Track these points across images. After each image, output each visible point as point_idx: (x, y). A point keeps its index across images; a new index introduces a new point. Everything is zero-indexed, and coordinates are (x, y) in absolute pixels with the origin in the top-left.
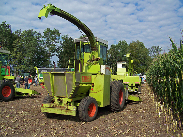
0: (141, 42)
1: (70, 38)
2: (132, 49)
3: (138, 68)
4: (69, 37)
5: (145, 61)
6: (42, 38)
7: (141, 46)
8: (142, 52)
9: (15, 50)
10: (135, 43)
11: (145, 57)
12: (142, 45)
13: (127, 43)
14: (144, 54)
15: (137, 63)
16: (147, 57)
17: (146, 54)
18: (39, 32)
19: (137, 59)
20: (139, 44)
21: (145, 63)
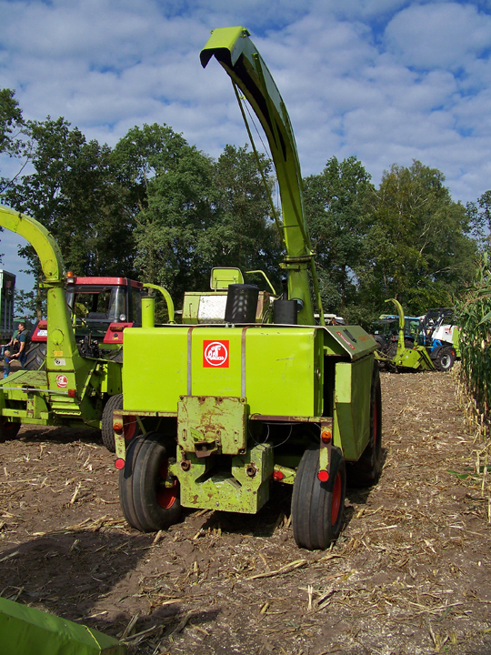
0: (434, 172)
2: (390, 202)
3: (415, 291)
7: (431, 186)
10: (405, 177)
12: (439, 184)
13: (362, 173)
14: (448, 222)
15: (411, 265)
16: (460, 240)
19: (412, 249)
20: (422, 176)
21: (451, 269)
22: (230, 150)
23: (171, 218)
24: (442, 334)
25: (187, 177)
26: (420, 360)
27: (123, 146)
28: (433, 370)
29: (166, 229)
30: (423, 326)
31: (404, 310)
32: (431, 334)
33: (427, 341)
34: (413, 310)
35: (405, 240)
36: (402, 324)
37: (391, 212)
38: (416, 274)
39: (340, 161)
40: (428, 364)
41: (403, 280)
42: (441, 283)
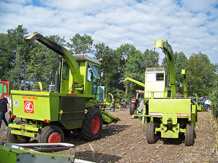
0: (205, 55)
1: (106, 48)
2: (192, 64)
3: (200, 90)
4: (106, 46)
5: (210, 80)
6: (70, 47)
7: (204, 59)
8: (206, 68)
9: (32, 62)
10: (197, 57)
11: (210, 76)
12: (207, 59)
13: (184, 56)
14: (209, 70)
15: (198, 82)
16: (213, 75)
17: (212, 71)
18: (64, 38)
19: (199, 78)
20: (201, 56)
21: (210, 83)
22: (147, 50)
23: (134, 70)
24: (207, 102)
25: (138, 59)
26: (201, 109)
27: (119, 50)
28: (205, 111)
29: (133, 73)
30: (202, 100)
31: (198, 96)
32: (204, 102)
33: (203, 104)
34: (199, 96)
35: (197, 75)
36: (197, 100)
37: (193, 67)
38: (200, 85)
39: (178, 53)
40: (204, 110)
41: (196, 87)
42: (207, 88)
